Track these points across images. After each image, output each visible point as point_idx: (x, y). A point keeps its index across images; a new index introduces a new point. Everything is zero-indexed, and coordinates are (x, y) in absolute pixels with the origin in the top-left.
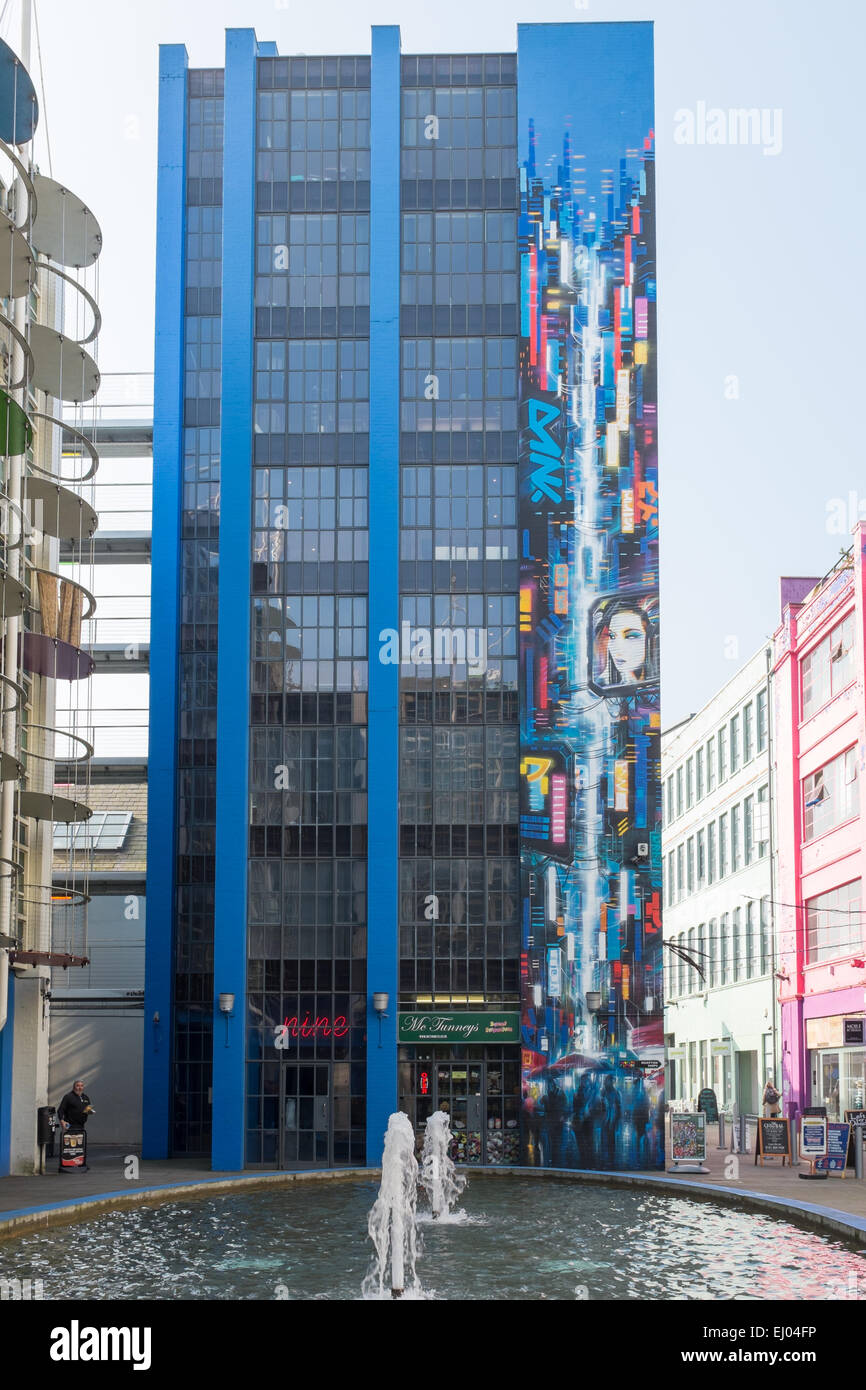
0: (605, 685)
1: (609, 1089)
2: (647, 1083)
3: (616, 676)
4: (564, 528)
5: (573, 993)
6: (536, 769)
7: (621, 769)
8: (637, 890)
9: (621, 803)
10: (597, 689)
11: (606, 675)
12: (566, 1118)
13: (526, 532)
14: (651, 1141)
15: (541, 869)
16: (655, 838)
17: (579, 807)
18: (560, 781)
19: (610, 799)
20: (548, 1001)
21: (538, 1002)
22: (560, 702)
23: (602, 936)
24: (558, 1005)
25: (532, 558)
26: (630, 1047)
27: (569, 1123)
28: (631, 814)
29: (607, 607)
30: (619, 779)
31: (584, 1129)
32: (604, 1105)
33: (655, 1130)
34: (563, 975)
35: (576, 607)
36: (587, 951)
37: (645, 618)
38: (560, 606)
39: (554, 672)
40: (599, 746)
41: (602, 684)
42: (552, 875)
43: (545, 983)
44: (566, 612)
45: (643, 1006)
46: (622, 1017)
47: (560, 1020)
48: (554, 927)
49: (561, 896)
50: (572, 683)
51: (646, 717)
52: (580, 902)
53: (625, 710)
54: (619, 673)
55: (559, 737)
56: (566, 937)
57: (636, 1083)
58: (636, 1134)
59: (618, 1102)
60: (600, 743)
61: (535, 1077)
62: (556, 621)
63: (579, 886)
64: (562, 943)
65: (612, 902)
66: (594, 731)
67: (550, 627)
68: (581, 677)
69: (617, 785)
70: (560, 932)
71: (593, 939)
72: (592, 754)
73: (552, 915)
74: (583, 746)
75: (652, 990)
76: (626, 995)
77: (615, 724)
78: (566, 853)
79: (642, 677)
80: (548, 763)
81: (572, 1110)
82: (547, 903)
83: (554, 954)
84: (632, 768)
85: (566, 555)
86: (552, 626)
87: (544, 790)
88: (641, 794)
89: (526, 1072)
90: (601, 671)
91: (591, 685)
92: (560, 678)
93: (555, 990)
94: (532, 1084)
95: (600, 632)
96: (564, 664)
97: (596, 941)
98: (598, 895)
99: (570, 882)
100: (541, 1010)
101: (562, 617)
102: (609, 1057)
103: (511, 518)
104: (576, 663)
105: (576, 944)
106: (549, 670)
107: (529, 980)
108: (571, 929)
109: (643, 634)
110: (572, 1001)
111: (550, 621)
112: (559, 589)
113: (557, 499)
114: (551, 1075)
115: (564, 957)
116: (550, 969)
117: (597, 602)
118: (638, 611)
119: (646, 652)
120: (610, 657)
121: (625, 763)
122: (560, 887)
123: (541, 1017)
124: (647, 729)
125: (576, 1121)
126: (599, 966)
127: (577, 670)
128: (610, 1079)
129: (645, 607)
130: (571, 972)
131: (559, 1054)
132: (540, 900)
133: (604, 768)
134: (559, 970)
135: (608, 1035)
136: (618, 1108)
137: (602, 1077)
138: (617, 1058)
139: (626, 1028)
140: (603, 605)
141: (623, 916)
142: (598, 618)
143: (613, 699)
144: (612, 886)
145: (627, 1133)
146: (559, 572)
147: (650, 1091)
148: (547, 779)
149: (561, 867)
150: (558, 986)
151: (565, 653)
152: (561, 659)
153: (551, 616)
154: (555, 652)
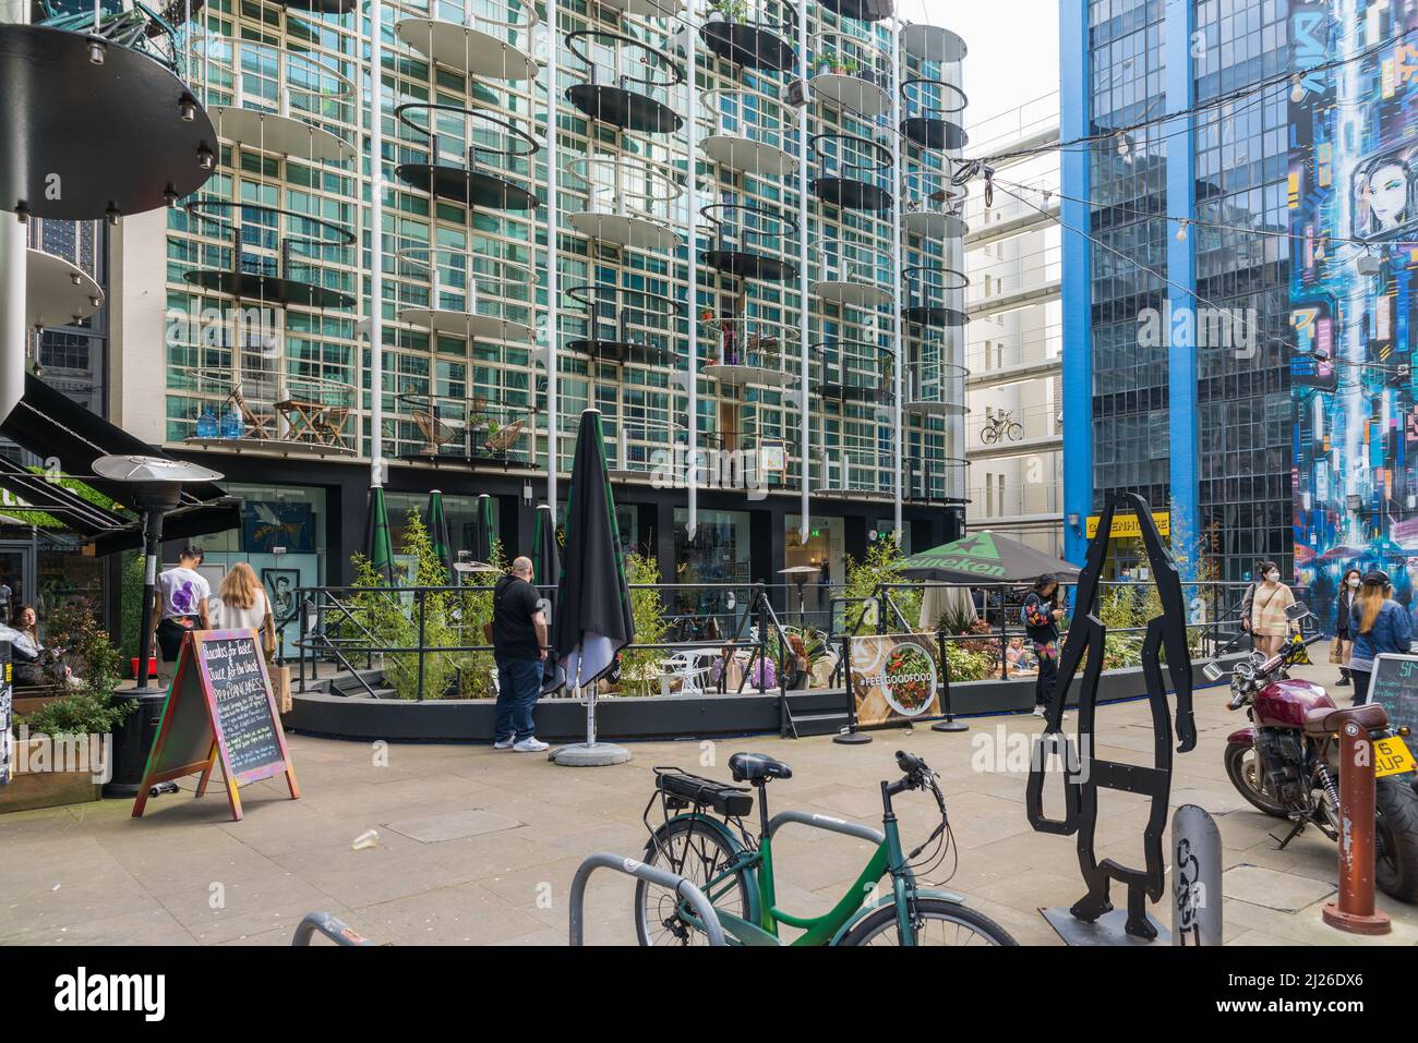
0: (1367, 235)
2: (1410, 569)
3: (1377, 225)
4: (1327, 112)
5: (1339, 497)
6: (1304, 321)
7: (1382, 304)
8: (1400, 406)
9: (1383, 334)
10: (1359, 241)
11: (1367, 227)
13: (1294, 126)
15: (1310, 397)
16: (1417, 358)
17: (1342, 342)
18: (1325, 325)
19: (1372, 332)
20: (1316, 505)
21: (1307, 506)
22: (1326, 259)
23: (1366, 448)
24: (1325, 508)
25: (1298, 147)
26: (1393, 539)
27: (1335, 602)
28: (1393, 341)
29: (1368, 168)
30: (1381, 313)
34: (1329, 484)
35: (1339, 176)
36: (1352, 462)
37: (1405, 167)
38: (1324, 178)
39: (1319, 235)
40: (1361, 288)
41: (1364, 235)
42: (1318, 402)
43: (1313, 491)
44: (1328, 182)
45: (1405, 505)
46: (1385, 514)
47: (1325, 520)
48: (1321, 444)
49: (1327, 419)
50: (1336, 241)
51: (1408, 255)
52: (1344, 421)
53: (1387, 252)
54: (1380, 222)
55: (1325, 289)
56: (1332, 452)
57: (1400, 569)
61: (1305, 565)
62: (1320, 192)
63: (1343, 409)
64: (1329, 457)
65: (1375, 418)
66: (1356, 277)
67: (1315, 199)
68: (1344, 234)
69: (1379, 319)
70: (1325, 449)
71: (1357, 451)
72: (1354, 297)
73: (1319, 435)
74: (1346, 292)
75: (1414, 489)
76: (1388, 496)
77: (1377, 266)
78: (1330, 385)
79: (1402, 220)
80: (1315, 311)
82: (1315, 426)
83: (1321, 468)
84: (1393, 302)
85: (1329, 134)
86: (1317, 198)
87: (1311, 334)
88: (1402, 322)
89: (1297, 562)
90: (1363, 224)
91: (1353, 238)
92: (1325, 238)
93: (1322, 495)
94: (1304, 571)
96: (1328, 227)
97: (1360, 452)
98: (1361, 413)
99: (1335, 406)
100: (1310, 513)
101: (1326, 188)
102: (1373, 548)
103: (1284, 119)
104: (1340, 223)
105: (1341, 457)
106: (1315, 234)
107: (1299, 489)
108: (1336, 445)
109: (1404, 181)
110: (1337, 504)
111: (1315, 194)
112: (1322, 165)
113: (1321, 90)
114: (1319, 564)
115: (1330, 468)
116: (1318, 479)
117: (1359, 166)
118: (1398, 163)
119: (1407, 197)
120: (1372, 210)
121: (1387, 298)
122: (1326, 411)
123: (1310, 519)
124: (1409, 265)
126: (1363, 473)
127: (1340, 230)
128: (1375, 566)
129: (1405, 158)
130: (1336, 479)
131: (1326, 547)
132: (1308, 423)
133: (1366, 306)
134: (1326, 479)
135: (1372, 530)
137: (1367, 567)
138: (1381, 549)
139: (1389, 523)
140: (1364, 167)
141: (1386, 430)
142: (1360, 179)
144: (1375, 405)
146: (1323, 151)
147: (1412, 576)
148: (1313, 325)
149: (1326, 395)
150: (1325, 492)
151: (1329, 217)
152: (1325, 223)
153: (1316, 190)
154: (1320, 219)
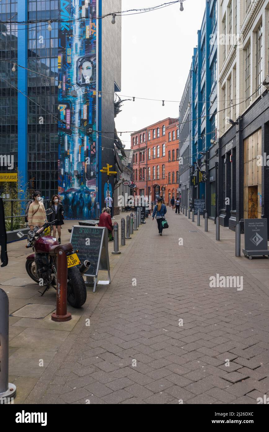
0: (81, 83)
1: (81, 197)
2: (91, 196)
3: (84, 80)
4: (70, 38)
5: (72, 171)
6: (62, 108)
7: (85, 107)
8: (89, 142)
9: (85, 117)
10: (78, 84)
11: (81, 80)
12: (70, 205)
13: (60, 39)
14: (92, 212)
15: (64, 136)
16: (94, 127)
17: (73, 118)
18: (69, 111)
19: (82, 116)
20: (65, 173)
21: (62, 173)
22: (69, 88)
23: (80, 155)
24: (68, 174)
25: (61, 47)
26: (87, 186)
27: (70, 207)
28: (88, 120)
29: (81, 61)
30: (84, 110)
31: (74, 208)
32: (80, 202)
33: (93, 209)
34: (69, 166)
35: (73, 61)
36: (76, 159)
37: (92, 63)
38: (69, 61)
39: (67, 80)
40: (79, 101)
41: (80, 83)
42: (66, 138)
43: (64, 168)
44: (70, 62)
45: (90, 175)
46: (85, 177)
47: (67, 178)
48: (67, 152)
49: (69, 144)
50: (72, 83)
51: (92, 92)
52: (74, 145)
53: (86, 90)
54: (85, 80)
55: (69, 99)
56: (70, 155)
57: (88, 196)
58: (88, 210)
59: (83, 201)
60: (79, 100)
61: (61, 194)
62: (67, 65)
63: (73, 141)
64: (69, 157)
65: (82, 145)
66: (78, 96)
68: (74, 81)
69: (84, 112)
70: (68, 154)
71: (77, 156)
72: (77, 103)
73: (66, 149)
74: (75, 101)
75: (93, 170)
76: (86, 171)
77: (84, 94)
78: (70, 132)
79: (91, 81)
80: (65, 106)
81: (71, 203)
82: (65, 146)
83: (67, 160)
84: (88, 107)
85: (71, 46)
86: (66, 66)
87: (64, 114)
88: (90, 114)
89: (59, 193)
90: (80, 79)
91: (77, 83)
92: (69, 81)
93: (67, 170)
94: (61, 196)
95: (80, 67)
96: (70, 78)
97: (78, 156)
98: (78, 143)
99: (71, 140)
100: (63, 176)
101: (69, 64)
102: (81, 188)
103: (57, 36)
104: (73, 77)
105: (73, 157)
106: (66, 79)
107: (60, 167)
108: (71, 153)
109: (91, 67)
110: (71, 173)
111: (66, 65)
112: (68, 55)
113: (68, 29)
114: (66, 194)
115: (69, 161)
116: (66, 164)
117: (79, 59)
118: (90, 61)
119: (92, 73)
120: (82, 75)
121: (86, 106)
122: (68, 141)
123: (63, 178)
124: (92, 95)
125: (72, 207)
126: (79, 163)
127: (73, 79)
128: (81, 195)
129: (92, 60)
130: (71, 165)
131: (68, 188)
132: (63, 145)
133: (81, 107)
134: (68, 164)
135: (81, 182)
136: (83, 203)
137: (79, 194)
138: (83, 189)
139: (86, 180)
140: (80, 60)
141: (85, 149)
142: (79, 64)
143: (83, 87)
144: (83, 141)
145: (86, 210)
146: (69, 51)
147: (92, 198)
148: (65, 111)
149: (69, 136)
150: (68, 169)
151: (70, 74)
152: (69, 76)
153: (66, 64)
154: (67, 74)
